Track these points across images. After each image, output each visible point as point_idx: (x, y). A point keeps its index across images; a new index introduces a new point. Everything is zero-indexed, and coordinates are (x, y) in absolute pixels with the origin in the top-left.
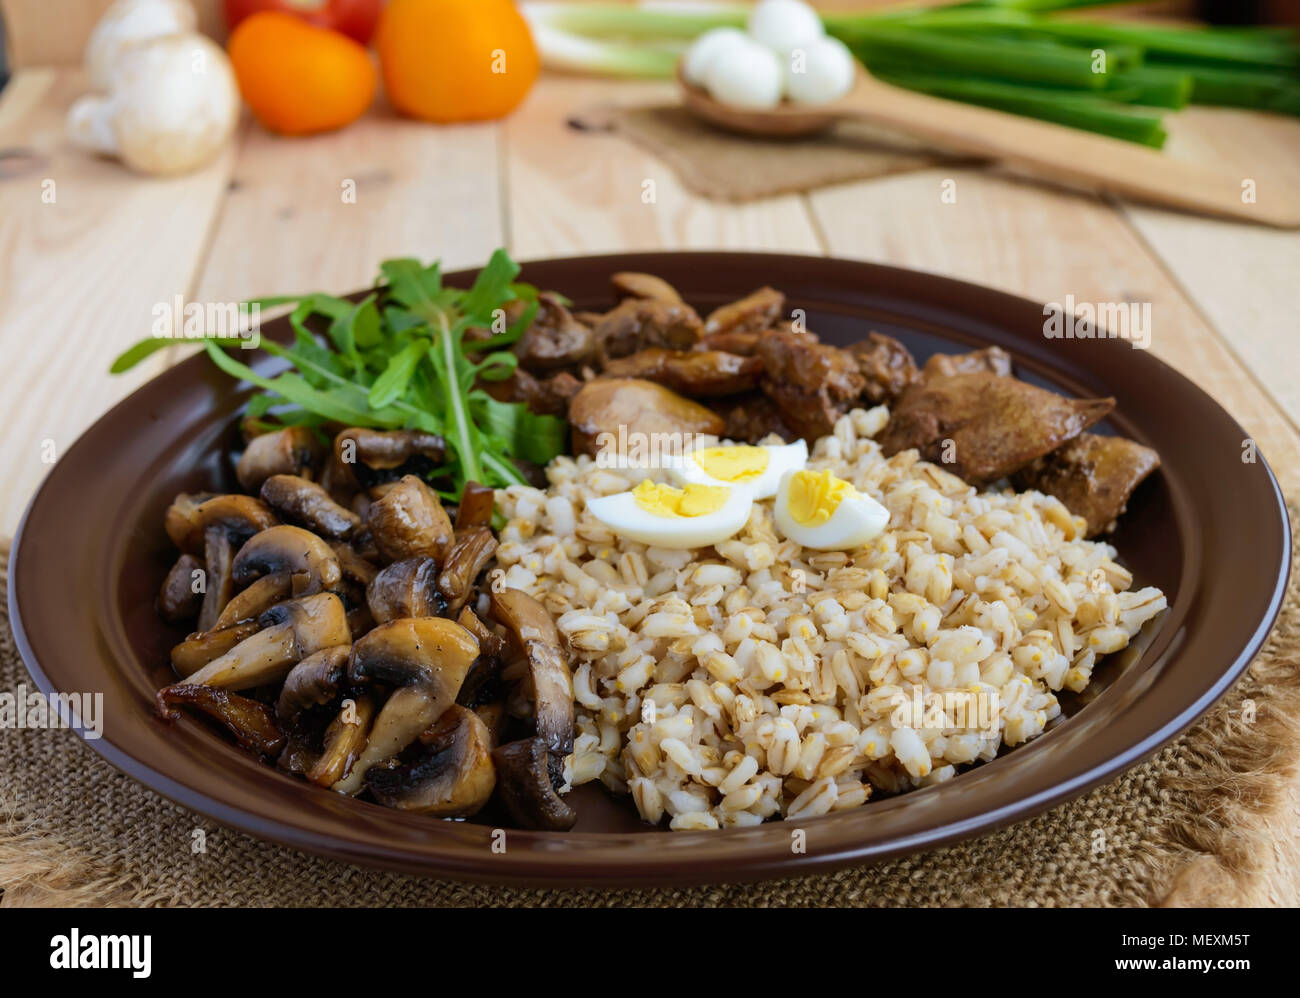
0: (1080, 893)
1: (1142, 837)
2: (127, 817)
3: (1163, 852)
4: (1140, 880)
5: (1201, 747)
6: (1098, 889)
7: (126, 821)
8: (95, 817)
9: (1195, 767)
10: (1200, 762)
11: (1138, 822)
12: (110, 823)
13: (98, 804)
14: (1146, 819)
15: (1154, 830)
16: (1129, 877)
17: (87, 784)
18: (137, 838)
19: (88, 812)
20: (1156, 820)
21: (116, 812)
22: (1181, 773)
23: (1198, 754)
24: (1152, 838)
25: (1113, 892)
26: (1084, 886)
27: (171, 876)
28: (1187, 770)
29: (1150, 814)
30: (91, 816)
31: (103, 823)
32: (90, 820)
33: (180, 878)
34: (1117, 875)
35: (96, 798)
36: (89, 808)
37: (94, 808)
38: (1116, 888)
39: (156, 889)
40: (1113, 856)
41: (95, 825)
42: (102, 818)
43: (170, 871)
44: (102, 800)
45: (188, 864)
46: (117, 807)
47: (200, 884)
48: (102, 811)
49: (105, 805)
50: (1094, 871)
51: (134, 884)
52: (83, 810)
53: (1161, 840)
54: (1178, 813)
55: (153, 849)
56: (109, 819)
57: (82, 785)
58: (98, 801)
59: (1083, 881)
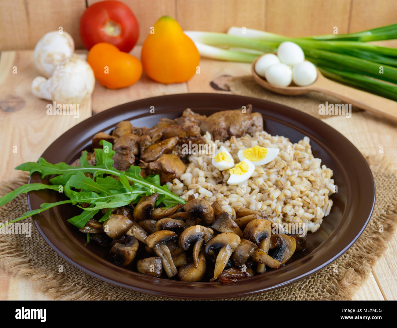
0: (320, 278)
1: (340, 265)
2: (63, 261)
3: (344, 269)
4: (336, 275)
5: (359, 245)
6: (325, 276)
7: (63, 262)
8: (54, 260)
9: (357, 250)
10: (358, 248)
11: (339, 261)
12: (58, 262)
13: (54, 257)
14: (342, 261)
15: (343, 263)
16: (334, 274)
17: (50, 250)
18: (67, 267)
19: (51, 259)
20: (344, 261)
21: (59, 259)
22: (353, 251)
23: (358, 246)
24: (342, 265)
25: (329, 277)
26: (322, 276)
27: (79, 277)
28: (355, 251)
29: (343, 259)
30: (52, 260)
31: (56, 262)
32: (52, 261)
33: (81, 278)
34: (331, 273)
35: (53, 255)
36: (52, 257)
37: (53, 258)
38: (330, 276)
39: (75, 280)
40: (331, 268)
41: (54, 263)
42: (56, 261)
43: (78, 276)
44: (55, 255)
45: (83, 274)
46: (60, 258)
47: (87, 279)
48: (55, 259)
49: (56, 257)
50: (325, 272)
51: (68, 279)
52: (50, 258)
53: (345, 266)
54: (350, 260)
55: (72, 270)
56: (58, 261)
57: (49, 250)
58: (54, 256)
59: (322, 275)
